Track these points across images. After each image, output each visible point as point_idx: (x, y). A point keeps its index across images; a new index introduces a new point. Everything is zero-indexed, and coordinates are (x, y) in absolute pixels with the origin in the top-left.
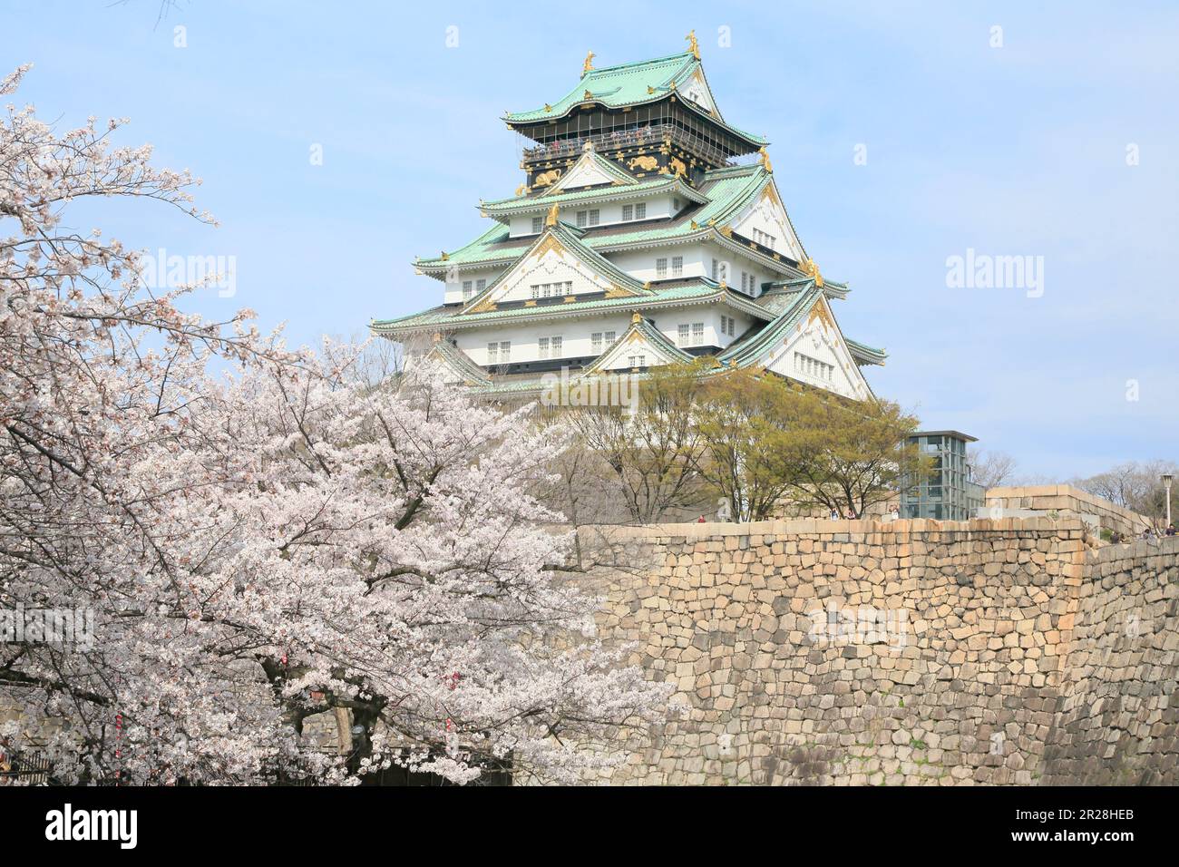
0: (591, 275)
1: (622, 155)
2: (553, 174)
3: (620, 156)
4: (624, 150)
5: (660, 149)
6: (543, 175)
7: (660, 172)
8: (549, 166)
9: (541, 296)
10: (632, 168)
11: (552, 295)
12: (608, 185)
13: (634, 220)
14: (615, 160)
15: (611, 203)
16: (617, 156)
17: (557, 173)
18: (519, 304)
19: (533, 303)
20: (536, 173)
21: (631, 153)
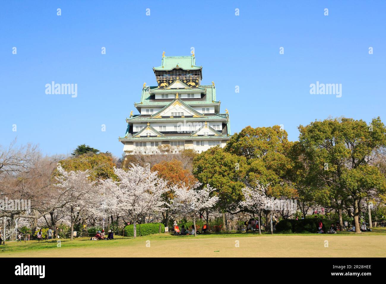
0: (189, 111)
1: (186, 81)
2: (166, 84)
3: (185, 81)
4: (186, 80)
5: (196, 81)
6: (163, 83)
7: (196, 87)
8: (165, 81)
9: (174, 115)
10: (188, 85)
11: (177, 115)
12: (184, 88)
13: (191, 98)
14: (184, 82)
15: (185, 93)
16: (184, 81)
17: (167, 83)
18: (168, 117)
19: (173, 117)
20: (161, 83)
21: (188, 81)
